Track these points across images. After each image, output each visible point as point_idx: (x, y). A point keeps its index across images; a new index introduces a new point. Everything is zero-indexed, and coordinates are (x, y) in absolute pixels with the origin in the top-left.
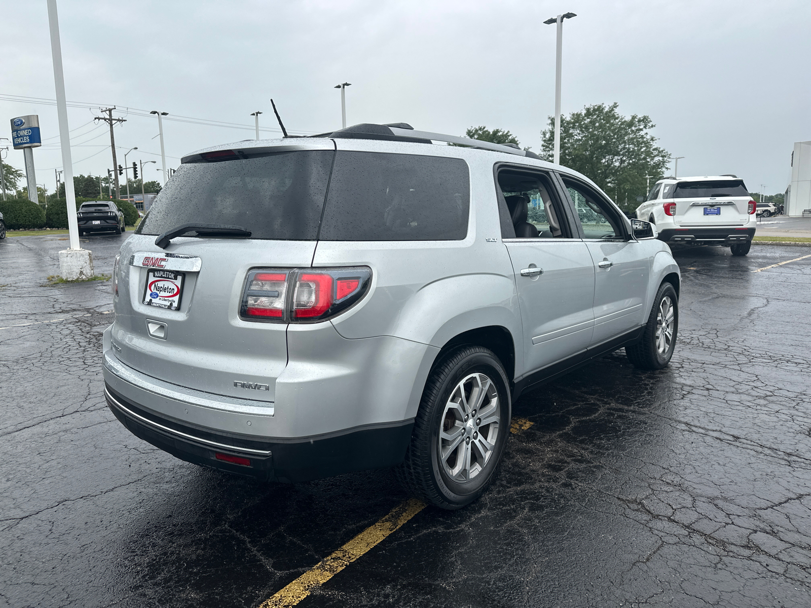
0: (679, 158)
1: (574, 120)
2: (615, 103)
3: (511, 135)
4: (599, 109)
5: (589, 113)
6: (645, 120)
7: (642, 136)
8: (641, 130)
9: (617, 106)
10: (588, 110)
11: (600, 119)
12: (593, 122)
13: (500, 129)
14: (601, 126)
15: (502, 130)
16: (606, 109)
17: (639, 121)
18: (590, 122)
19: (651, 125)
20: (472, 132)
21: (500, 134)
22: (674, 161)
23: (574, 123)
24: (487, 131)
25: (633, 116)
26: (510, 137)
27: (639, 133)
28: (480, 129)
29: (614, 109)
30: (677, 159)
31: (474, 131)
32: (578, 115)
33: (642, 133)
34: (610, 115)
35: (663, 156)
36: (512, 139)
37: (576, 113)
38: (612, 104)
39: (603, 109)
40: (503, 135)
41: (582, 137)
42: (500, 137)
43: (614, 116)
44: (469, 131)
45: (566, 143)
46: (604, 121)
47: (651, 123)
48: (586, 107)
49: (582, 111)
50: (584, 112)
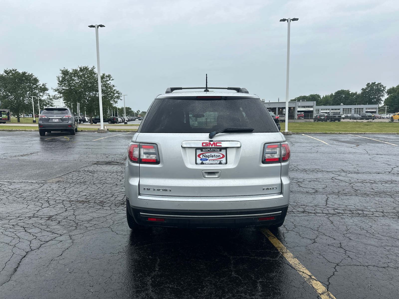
0: (125, 95)
1: (74, 72)
2: (94, 66)
3: (33, 76)
4: (86, 69)
5: (81, 70)
6: (109, 76)
7: (108, 84)
8: (108, 81)
9: (95, 68)
10: (81, 68)
11: (87, 74)
12: (84, 75)
13: (26, 72)
14: (88, 77)
15: (28, 73)
16: (90, 69)
17: (107, 77)
18: (83, 74)
19: (112, 79)
20: (8, 71)
21: (27, 74)
22: (123, 96)
23: (74, 74)
24: (18, 72)
25: (103, 74)
26: (34, 77)
27: (107, 82)
28: (13, 70)
29: (94, 69)
30: (124, 95)
31: (9, 71)
32: (76, 70)
33: (108, 82)
34: (92, 72)
35: (119, 94)
36: (35, 78)
37: (75, 69)
38: (92, 67)
39: (88, 69)
40: (28, 75)
41: (79, 81)
42: (26, 76)
43: (94, 72)
44: (5, 70)
45: (71, 83)
46: (89, 74)
47: (112, 78)
48: (79, 67)
49: (78, 69)
50: (79, 69)
